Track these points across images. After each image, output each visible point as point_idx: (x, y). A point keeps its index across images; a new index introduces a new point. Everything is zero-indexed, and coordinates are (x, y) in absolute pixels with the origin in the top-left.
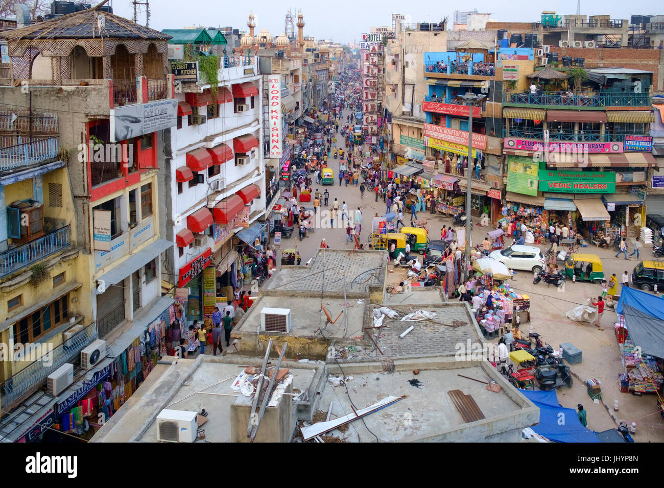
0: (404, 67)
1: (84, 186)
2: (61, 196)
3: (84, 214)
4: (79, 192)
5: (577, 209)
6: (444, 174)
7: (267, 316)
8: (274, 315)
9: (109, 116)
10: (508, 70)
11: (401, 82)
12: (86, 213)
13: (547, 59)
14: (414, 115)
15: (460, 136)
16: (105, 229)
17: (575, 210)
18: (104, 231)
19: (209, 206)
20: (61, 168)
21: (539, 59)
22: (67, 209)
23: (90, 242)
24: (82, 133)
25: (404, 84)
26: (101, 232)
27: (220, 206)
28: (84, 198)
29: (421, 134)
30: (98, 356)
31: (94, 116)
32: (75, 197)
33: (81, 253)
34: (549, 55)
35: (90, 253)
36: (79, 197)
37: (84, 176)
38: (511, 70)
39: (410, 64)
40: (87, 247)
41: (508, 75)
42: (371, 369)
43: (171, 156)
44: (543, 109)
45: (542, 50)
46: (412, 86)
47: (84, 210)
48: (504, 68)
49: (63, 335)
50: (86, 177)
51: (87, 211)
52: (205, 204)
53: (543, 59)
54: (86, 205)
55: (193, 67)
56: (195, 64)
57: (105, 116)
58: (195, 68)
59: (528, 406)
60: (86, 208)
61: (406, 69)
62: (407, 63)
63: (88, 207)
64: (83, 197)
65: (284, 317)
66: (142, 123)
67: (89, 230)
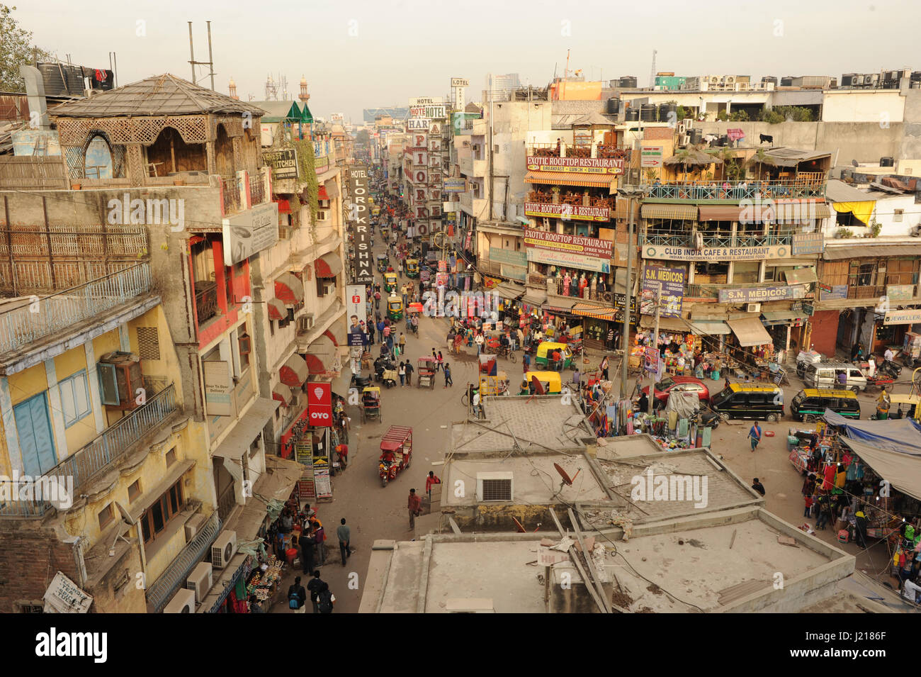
0: (492, 152)
1: (189, 328)
2: (157, 343)
3: (191, 367)
4: (182, 337)
5: (732, 331)
6: (555, 297)
7: (485, 482)
8: (494, 481)
9: (221, 229)
10: (649, 154)
11: (489, 175)
12: (195, 366)
13: (689, 137)
14: (508, 218)
15: (571, 242)
16: (222, 387)
17: (728, 332)
18: (219, 389)
19: (300, 352)
20: (155, 307)
21: (680, 139)
22: (167, 362)
23: (202, 405)
24: (182, 255)
25: (492, 176)
26: (215, 391)
27: (313, 351)
28: (190, 346)
29: (519, 245)
30: (231, 550)
31: (199, 229)
32: (176, 345)
33: (191, 420)
34: (691, 132)
35: (204, 419)
36: (183, 344)
37: (188, 315)
38: (654, 154)
39: (501, 149)
40: (199, 411)
41: (649, 160)
42: (639, 533)
43: (261, 284)
44: (695, 205)
45: (684, 126)
46: (504, 179)
47: (190, 362)
48: (643, 151)
49: (185, 528)
50: (191, 316)
51: (196, 363)
52: (295, 349)
53: (685, 137)
54: (193, 356)
55: (290, 156)
56: (293, 152)
57: (217, 228)
58: (293, 158)
59: (840, 556)
60: (194, 360)
61: (496, 156)
62: (497, 147)
63: (197, 357)
64: (189, 344)
65: (508, 482)
66: (252, 238)
67: (200, 389)
